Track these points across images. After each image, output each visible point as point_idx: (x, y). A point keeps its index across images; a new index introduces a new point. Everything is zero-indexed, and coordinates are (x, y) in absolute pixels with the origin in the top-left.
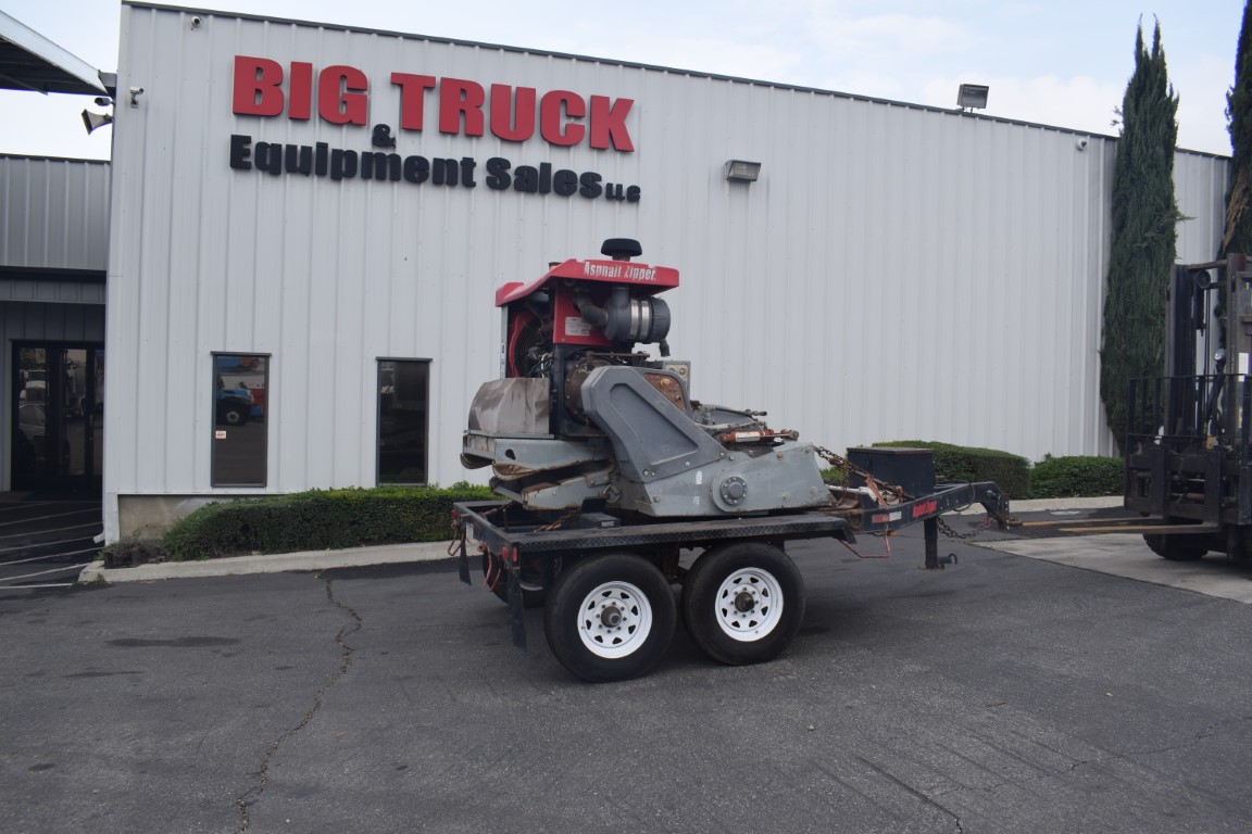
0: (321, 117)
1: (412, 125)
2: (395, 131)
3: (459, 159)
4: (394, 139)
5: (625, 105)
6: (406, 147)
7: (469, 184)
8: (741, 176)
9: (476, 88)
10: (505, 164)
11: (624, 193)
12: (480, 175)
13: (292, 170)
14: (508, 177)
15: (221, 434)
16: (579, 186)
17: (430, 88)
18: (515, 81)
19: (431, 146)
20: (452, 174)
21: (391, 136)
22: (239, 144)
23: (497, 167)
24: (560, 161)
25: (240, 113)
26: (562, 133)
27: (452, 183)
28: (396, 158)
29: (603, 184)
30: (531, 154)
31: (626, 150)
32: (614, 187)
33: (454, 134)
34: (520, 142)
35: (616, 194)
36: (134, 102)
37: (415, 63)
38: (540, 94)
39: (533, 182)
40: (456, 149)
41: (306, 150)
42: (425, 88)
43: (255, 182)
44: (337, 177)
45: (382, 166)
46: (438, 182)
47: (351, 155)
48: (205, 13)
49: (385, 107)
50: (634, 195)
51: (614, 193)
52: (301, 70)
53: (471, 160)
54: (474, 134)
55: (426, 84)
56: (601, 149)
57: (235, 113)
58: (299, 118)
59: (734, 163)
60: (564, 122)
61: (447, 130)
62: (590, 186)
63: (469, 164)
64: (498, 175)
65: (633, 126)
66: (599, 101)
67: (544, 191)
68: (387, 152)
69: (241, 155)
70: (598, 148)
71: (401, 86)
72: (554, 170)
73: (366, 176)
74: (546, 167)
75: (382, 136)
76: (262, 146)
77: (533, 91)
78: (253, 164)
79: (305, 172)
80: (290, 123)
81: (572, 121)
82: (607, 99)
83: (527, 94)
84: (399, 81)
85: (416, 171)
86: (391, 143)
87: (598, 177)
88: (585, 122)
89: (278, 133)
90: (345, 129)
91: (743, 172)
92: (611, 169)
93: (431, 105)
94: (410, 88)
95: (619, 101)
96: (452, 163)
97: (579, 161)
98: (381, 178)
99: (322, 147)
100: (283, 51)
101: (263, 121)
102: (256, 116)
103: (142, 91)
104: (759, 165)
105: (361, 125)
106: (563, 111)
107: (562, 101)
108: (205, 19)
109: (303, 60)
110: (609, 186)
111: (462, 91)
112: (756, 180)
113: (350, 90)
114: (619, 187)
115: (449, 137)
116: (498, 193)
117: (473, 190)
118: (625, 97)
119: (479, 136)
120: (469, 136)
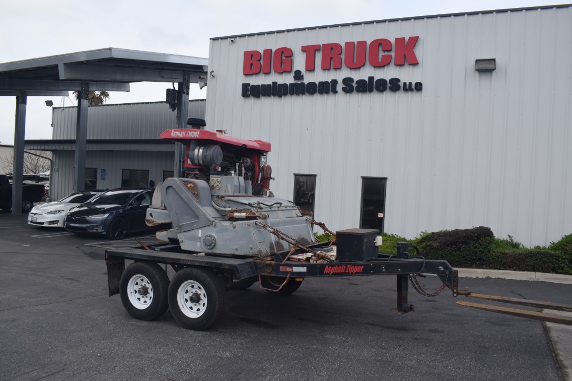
0: (275, 72)
1: (310, 68)
2: (303, 72)
3: (330, 81)
4: (303, 76)
5: (414, 40)
6: (308, 78)
7: (335, 92)
8: (486, 67)
9: (338, 46)
10: (351, 80)
11: (413, 86)
12: (340, 87)
13: (264, 95)
14: (353, 86)
16: (389, 85)
17: (319, 50)
18: (356, 39)
19: (319, 76)
20: (327, 88)
21: (302, 74)
22: (245, 87)
24: (379, 75)
25: (246, 75)
26: (380, 60)
27: (327, 92)
28: (304, 84)
29: (401, 84)
30: (365, 73)
31: (415, 63)
32: (408, 84)
33: (329, 69)
34: (359, 68)
36: (213, 76)
37: (313, 39)
38: (369, 43)
39: (365, 87)
40: (329, 76)
41: (269, 86)
42: (315, 50)
43: (252, 101)
44: (280, 96)
45: (299, 89)
46: (321, 93)
47: (285, 85)
48: (235, 37)
49: (299, 62)
50: (419, 87)
51: (407, 87)
52: (268, 52)
53: (336, 80)
54: (338, 68)
55: (316, 48)
57: (244, 75)
58: (267, 73)
59: (477, 61)
60: (381, 54)
61: (326, 68)
62: (395, 85)
63: (335, 82)
64: (349, 86)
65: (419, 52)
66: (400, 41)
67: (371, 91)
68: (300, 82)
69: (249, 92)
70: (400, 65)
71: (305, 51)
72: (375, 80)
73: (292, 94)
74: (371, 79)
75: (298, 75)
76: (253, 87)
77: (365, 42)
78: (250, 94)
79: (269, 95)
80: (263, 75)
81: (386, 53)
82: (404, 39)
83: (362, 44)
84: (305, 49)
85: (312, 89)
86: (302, 78)
87: (398, 80)
88: (393, 54)
89: (259, 80)
90: (284, 74)
91: (483, 65)
92: (406, 75)
93: (319, 57)
94: (310, 51)
95: (410, 38)
96: (327, 83)
97: (388, 74)
98: (297, 94)
99: (275, 83)
100: (260, 46)
101: (254, 76)
102: (251, 75)
103: (213, 71)
104: (494, 60)
105: (290, 72)
106: (380, 49)
107: (380, 44)
108: (235, 39)
109: (268, 48)
110: (405, 84)
111: (332, 48)
112: (495, 69)
113: (285, 57)
114: (410, 84)
115: (326, 71)
116: (348, 95)
117: (337, 95)
118: (415, 35)
119: (340, 68)
120: (335, 69)
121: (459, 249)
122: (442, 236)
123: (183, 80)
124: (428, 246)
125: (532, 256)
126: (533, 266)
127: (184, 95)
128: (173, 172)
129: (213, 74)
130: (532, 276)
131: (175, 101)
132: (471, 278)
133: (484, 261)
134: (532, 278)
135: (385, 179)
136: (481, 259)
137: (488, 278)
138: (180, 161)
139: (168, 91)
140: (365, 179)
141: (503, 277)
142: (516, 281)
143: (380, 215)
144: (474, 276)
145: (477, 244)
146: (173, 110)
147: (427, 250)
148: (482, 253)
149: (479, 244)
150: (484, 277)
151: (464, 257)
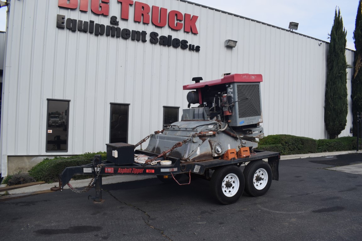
0: (91, 12)
2: (119, 19)
3: (141, 31)
4: (118, 22)
6: (122, 25)
7: (144, 41)
8: (230, 45)
10: (157, 34)
11: (195, 48)
12: (148, 38)
13: (80, 30)
14: (157, 39)
15: (50, 131)
16: (181, 44)
17: (131, 5)
18: (159, 6)
19: (131, 26)
20: (139, 37)
21: (117, 20)
22: (60, 18)
23: (154, 36)
24: (175, 35)
27: (138, 40)
28: (119, 29)
29: (188, 44)
30: (165, 32)
31: (195, 33)
32: (192, 45)
33: (139, 22)
38: (168, 11)
39: (166, 42)
40: (140, 28)
41: (86, 23)
43: (65, 33)
44: (97, 35)
45: (115, 32)
46: (133, 39)
47: (102, 26)
49: (115, 10)
50: (197, 49)
51: (192, 48)
56: (188, 32)
57: (59, 6)
58: (84, 12)
59: (229, 40)
63: (144, 33)
64: (154, 39)
67: (169, 45)
68: (116, 27)
71: (121, 3)
72: (173, 38)
73: (108, 35)
74: (170, 37)
75: (114, 20)
76: (69, 20)
77: (166, 10)
78: (65, 27)
79: (85, 31)
80: (80, 12)
81: (178, 22)
85: (125, 35)
86: (117, 23)
87: (187, 42)
89: (75, 16)
90: (100, 16)
91: (232, 44)
92: (191, 39)
96: (138, 32)
97: (180, 35)
98: (113, 36)
99: (92, 22)
101: (70, 11)
104: (236, 42)
105: (106, 16)
110: (190, 45)
112: (235, 47)
115: (137, 23)
116: (154, 45)
117: (145, 43)
118: (195, 15)
119: (147, 24)
120: (144, 23)
135: (178, 108)
140: (165, 107)
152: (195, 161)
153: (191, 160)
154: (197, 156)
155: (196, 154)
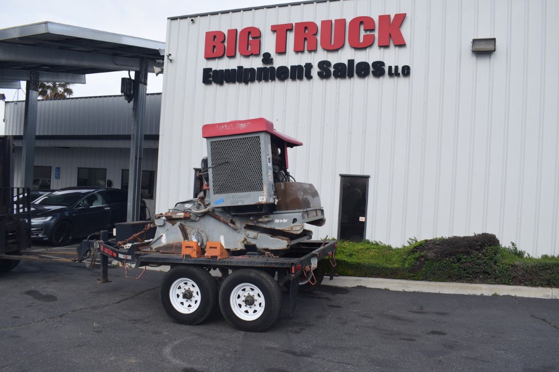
0: (241, 54)
1: (281, 51)
2: (273, 55)
3: (303, 65)
5: (401, 18)
6: (278, 62)
7: (309, 77)
8: (484, 49)
9: (313, 25)
10: (328, 63)
11: (400, 71)
12: (315, 71)
13: (228, 81)
14: (330, 71)
16: (371, 69)
17: (291, 30)
18: (333, 18)
19: (291, 60)
20: (300, 73)
21: (271, 58)
22: (207, 72)
23: (324, 66)
24: (360, 57)
25: (208, 58)
26: (361, 40)
27: (301, 78)
28: (273, 68)
29: (386, 67)
30: (345, 55)
31: (401, 45)
32: (393, 68)
33: (302, 52)
34: (337, 50)
35: (394, 73)
36: (171, 61)
37: (284, 18)
38: (348, 21)
39: (343, 71)
40: (301, 60)
41: (233, 70)
42: (287, 30)
43: (214, 87)
44: (246, 82)
45: (269, 74)
46: (293, 78)
47: (252, 70)
48: (196, 16)
49: (269, 44)
50: (406, 71)
51: (393, 71)
52: (233, 32)
53: (310, 64)
54: (313, 50)
55: (288, 28)
56: (386, 47)
57: (205, 58)
58: (232, 56)
59: (475, 41)
60: (363, 33)
61: (299, 50)
62: (379, 69)
63: (309, 66)
64: (325, 71)
65: (406, 31)
66: (384, 19)
67: (351, 76)
68: (269, 66)
69: (211, 77)
70: (384, 46)
71: (276, 31)
72: (356, 63)
73: (260, 80)
74: (351, 62)
75: (267, 58)
76: (216, 72)
77: (344, 20)
78: (212, 80)
79: (233, 81)
80: (228, 59)
81: (368, 33)
82: (389, 16)
83: (341, 23)
84: (274, 29)
85: (282, 74)
86: (271, 61)
87: (382, 64)
88: (376, 34)
89: (222, 64)
90: (251, 57)
91: (481, 46)
92: (391, 57)
93: (291, 37)
94: (281, 31)
95: (397, 16)
96: (300, 67)
97: (371, 56)
98: (266, 80)
99: (240, 68)
100: (223, 25)
101: (217, 60)
102: (214, 58)
103: (170, 55)
104: (494, 40)
105: (257, 55)
106: (362, 28)
107: (361, 23)
108: (196, 18)
109: (233, 28)
110: (390, 68)
111: (306, 28)
112: (495, 50)
113: (252, 38)
114: (396, 67)
115: (300, 54)
116: (325, 80)
117: (311, 80)
118: (402, 12)
119: (315, 51)
120: (310, 51)
121: (459, 260)
122: (438, 244)
123: (141, 69)
124: (422, 256)
125: (547, 269)
126: (549, 281)
127: (141, 85)
128: (128, 170)
129: (170, 58)
130: (548, 293)
131: (131, 91)
132: (474, 296)
133: (489, 274)
134: (548, 295)
135: (367, 177)
136: (485, 272)
137: (495, 296)
138: (136, 158)
139: (123, 80)
140: (343, 177)
141: (513, 294)
142: (529, 299)
143: (362, 219)
144: (478, 293)
145: (480, 254)
146: (129, 102)
147: (420, 261)
148: (487, 265)
149: (483, 254)
150: (491, 295)
151: (465, 270)
152: (159, 252)
153: (155, 249)
154: (162, 245)
155: (161, 243)
